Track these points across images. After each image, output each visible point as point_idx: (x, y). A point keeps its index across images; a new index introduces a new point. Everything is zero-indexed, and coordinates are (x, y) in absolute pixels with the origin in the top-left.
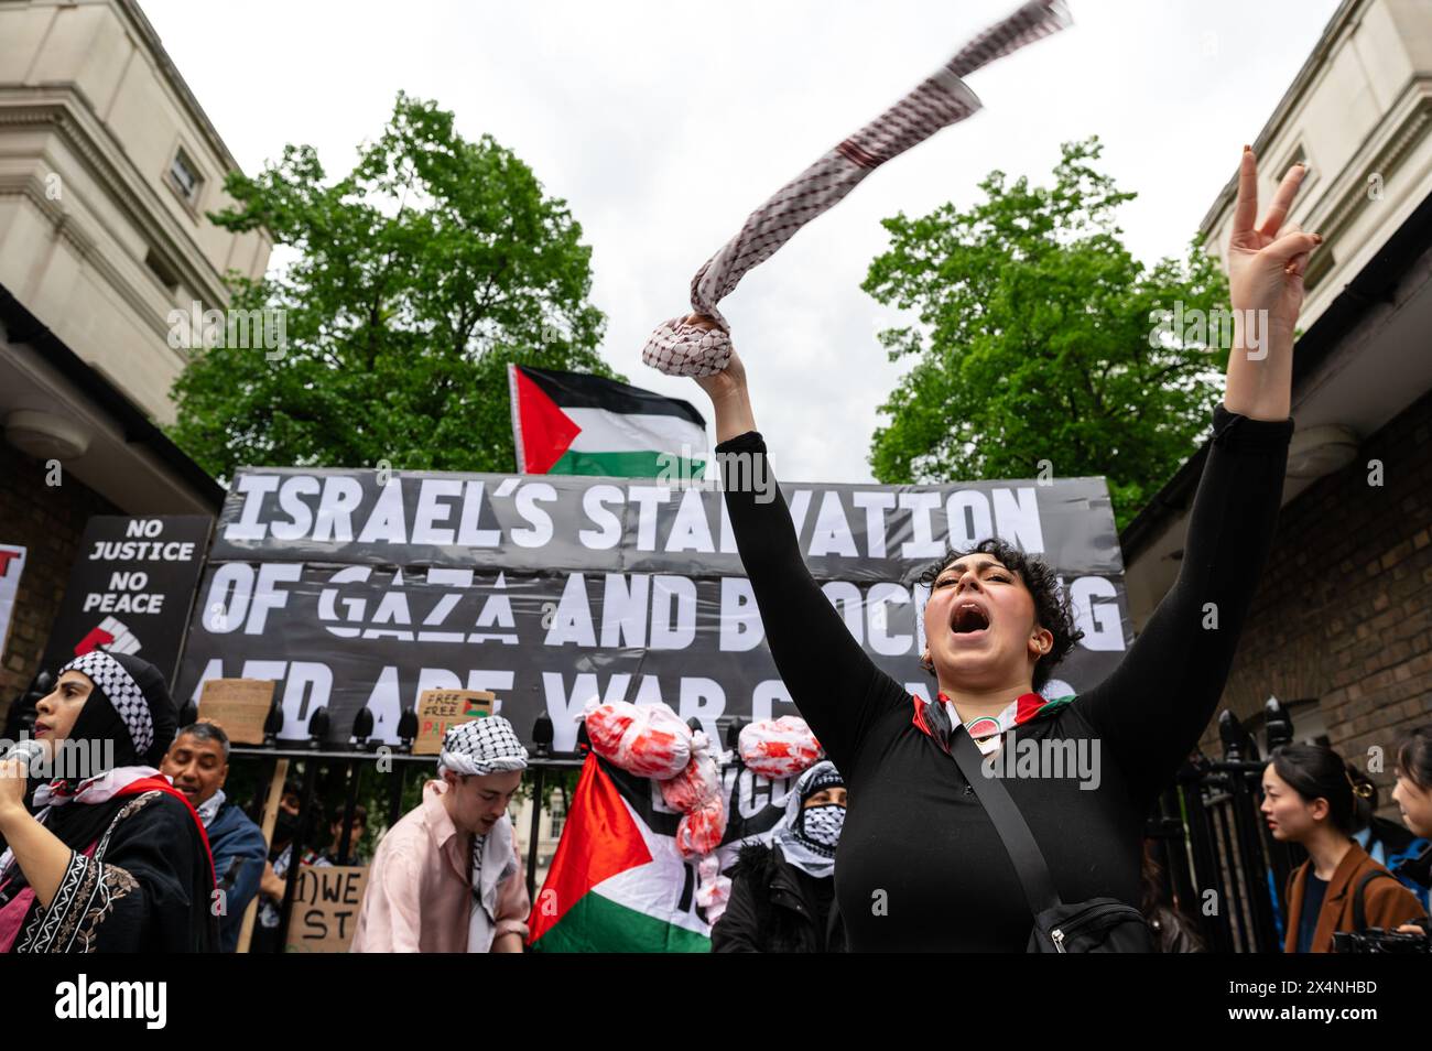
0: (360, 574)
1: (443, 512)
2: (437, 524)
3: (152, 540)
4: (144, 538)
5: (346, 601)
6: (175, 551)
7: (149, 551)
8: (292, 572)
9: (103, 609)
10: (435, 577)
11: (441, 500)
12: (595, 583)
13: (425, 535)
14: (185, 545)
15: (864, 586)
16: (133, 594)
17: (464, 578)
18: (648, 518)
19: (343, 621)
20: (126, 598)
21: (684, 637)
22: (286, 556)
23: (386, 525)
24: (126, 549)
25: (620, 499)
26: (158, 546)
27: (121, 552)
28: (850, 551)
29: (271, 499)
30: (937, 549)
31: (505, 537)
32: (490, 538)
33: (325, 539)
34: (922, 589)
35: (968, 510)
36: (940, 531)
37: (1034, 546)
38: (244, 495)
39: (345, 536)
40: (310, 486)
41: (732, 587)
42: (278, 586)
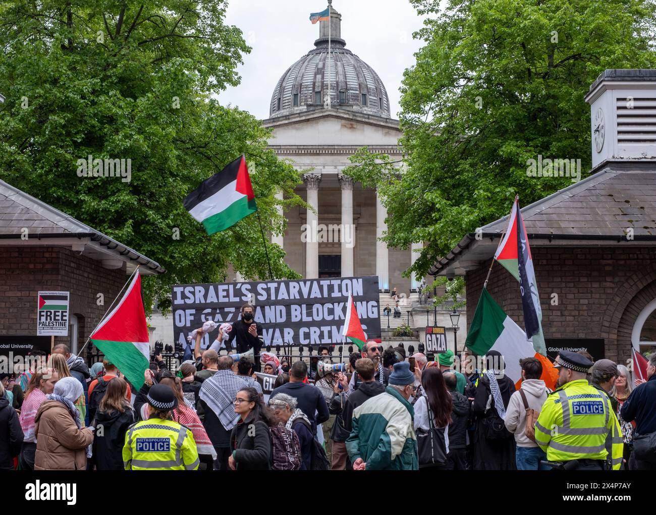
0: (209, 310)
1: (225, 293)
2: (224, 297)
5: (207, 317)
8: (193, 311)
10: (226, 310)
11: (224, 290)
12: (263, 308)
13: (222, 300)
15: (323, 304)
17: (233, 310)
18: (273, 291)
21: (284, 319)
22: (190, 307)
23: (212, 298)
25: (266, 287)
28: (319, 296)
29: (183, 293)
30: (339, 295)
31: (241, 299)
32: (237, 299)
33: (199, 302)
34: (336, 304)
35: (347, 284)
36: (340, 290)
37: (361, 294)
38: (176, 292)
39: (203, 301)
40: (191, 289)
41: (293, 307)
42: (191, 315)
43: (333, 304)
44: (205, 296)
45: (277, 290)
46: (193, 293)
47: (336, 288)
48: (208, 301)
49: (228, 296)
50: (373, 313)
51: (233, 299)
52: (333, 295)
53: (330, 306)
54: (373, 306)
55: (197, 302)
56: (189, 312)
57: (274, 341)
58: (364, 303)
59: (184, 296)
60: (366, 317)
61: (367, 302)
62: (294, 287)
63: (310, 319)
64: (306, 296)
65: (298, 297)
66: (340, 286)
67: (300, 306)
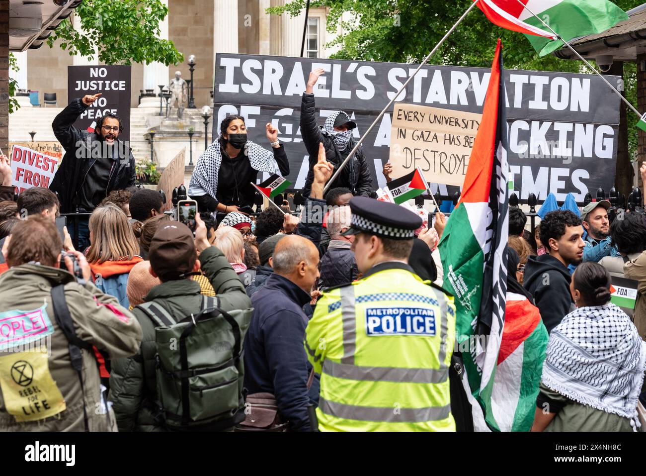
0: (288, 112)
1: (323, 80)
2: (321, 86)
3: (104, 79)
4: (99, 78)
5: (284, 125)
6: (117, 85)
7: (104, 85)
8: (256, 110)
9: (90, 117)
10: (323, 114)
14: (121, 82)
15: (510, 122)
16: (102, 109)
18: (417, 86)
19: (283, 134)
20: (99, 111)
22: (251, 101)
23: (297, 86)
24: (92, 84)
25: (405, 76)
26: (107, 82)
27: (90, 86)
29: (238, 71)
30: (543, 106)
31: (354, 94)
32: (347, 95)
33: (269, 93)
34: (535, 124)
35: (560, 87)
36: (546, 97)
37: (585, 108)
38: (223, 68)
39: (278, 92)
40: (257, 65)
42: (251, 117)
43: (529, 123)
44: (284, 83)
45: (426, 84)
46: (260, 73)
47: (539, 92)
48: (289, 92)
49: (329, 86)
50: (604, 148)
51: (339, 94)
52: (532, 105)
53: (524, 125)
54: (605, 136)
55: (267, 91)
56: (246, 110)
58: (590, 127)
59: (239, 78)
60: (590, 156)
61: (596, 126)
62: (460, 82)
64: (479, 102)
65: (464, 102)
66: (546, 90)
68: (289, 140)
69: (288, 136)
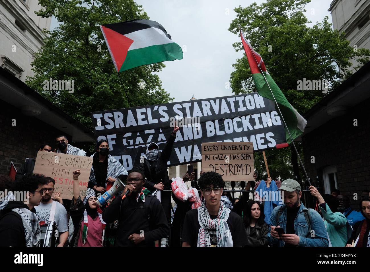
0: (129, 134)
1: (143, 117)
2: (143, 120)
5: (128, 141)
8: (114, 136)
10: (146, 132)
11: (142, 114)
13: (141, 123)
15: (232, 119)
17: (153, 131)
18: (188, 111)
19: (130, 145)
21: (200, 136)
22: (111, 132)
23: (131, 122)
25: (181, 107)
28: (228, 112)
29: (102, 119)
30: (244, 109)
31: (159, 120)
32: (156, 121)
33: (119, 127)
34: (243, 118)
35: (249, 100)
36: (245, 105)
37: (263, 106)
39: (123, 126)
40: (110, 115)
41: (208, 123)
42: (112, 139)
43: (240, 118)
44: (125, 121)
46: (113, 119)
47: (241, 104)
48: (128, 125)
49: (146, 119)
50: (276, 121)
51: (152, 121)
52: (239, 110)
53: (238, 119)
54: (275, 115)
55: (117, 127)
56: (110, 137)
57: (194, 156)
58: (268, 113)
59: (104, 123)
60: (272, 126)
61: (270, 113)
62: (206, 105)
63: (223, 133)
64: (217, 113)
65: (210, 114)
66: (244, 101)
67: (214, 122)
68: (132, 147)
69: (132, 146)
